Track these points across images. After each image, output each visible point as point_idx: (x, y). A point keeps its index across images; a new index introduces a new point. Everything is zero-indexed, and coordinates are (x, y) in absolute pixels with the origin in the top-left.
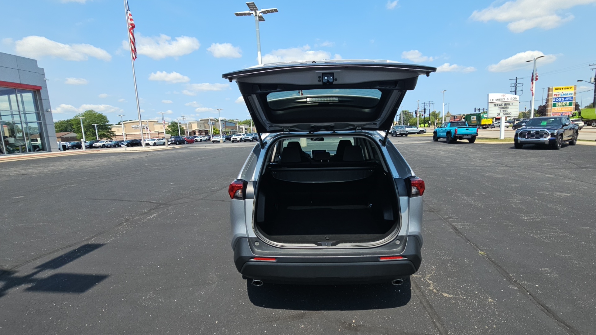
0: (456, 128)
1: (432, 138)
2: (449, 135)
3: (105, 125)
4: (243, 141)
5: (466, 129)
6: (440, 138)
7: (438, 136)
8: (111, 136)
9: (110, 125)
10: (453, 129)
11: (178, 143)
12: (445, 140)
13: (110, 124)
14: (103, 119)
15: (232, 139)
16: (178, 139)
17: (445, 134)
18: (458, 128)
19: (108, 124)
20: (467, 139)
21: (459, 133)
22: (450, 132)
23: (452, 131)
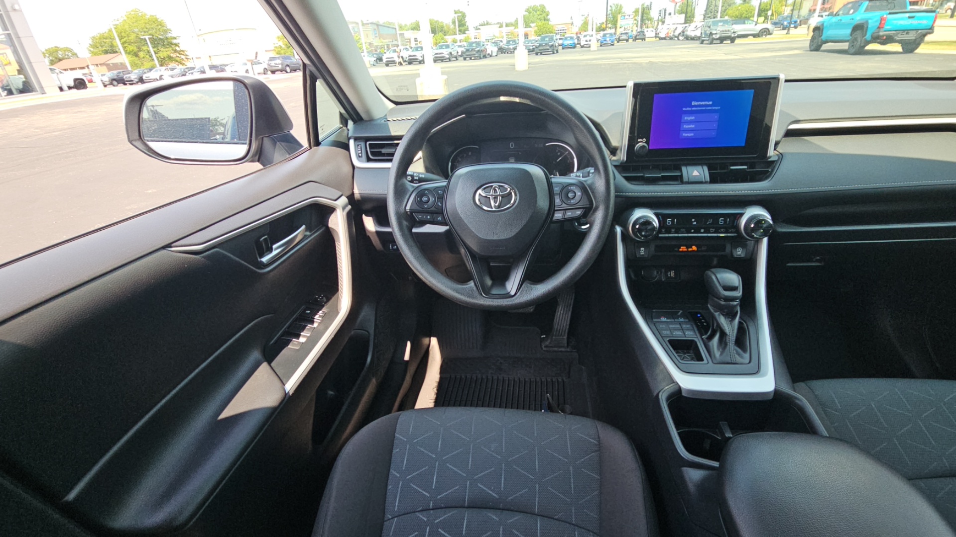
0: (884, 13)
1: (807, 44)
2: (858, 32)
3: (167, 38)
4: (406, 63)
5: (910, 17)
6: (829, 41)
7: (824, 37)
8: (183, 59)
9: (175, 38)
10: (874, 17)
11: (288, 69)
12: (845, 46)
13: (174, 35)
14: (161, 25)
16: (288, 62)
17: (849, 31)
18: (890, 13)
19: (171, 37)
20: (899, 43)
21: (887, 27)
22: (865, 26)
23: (870, 21)
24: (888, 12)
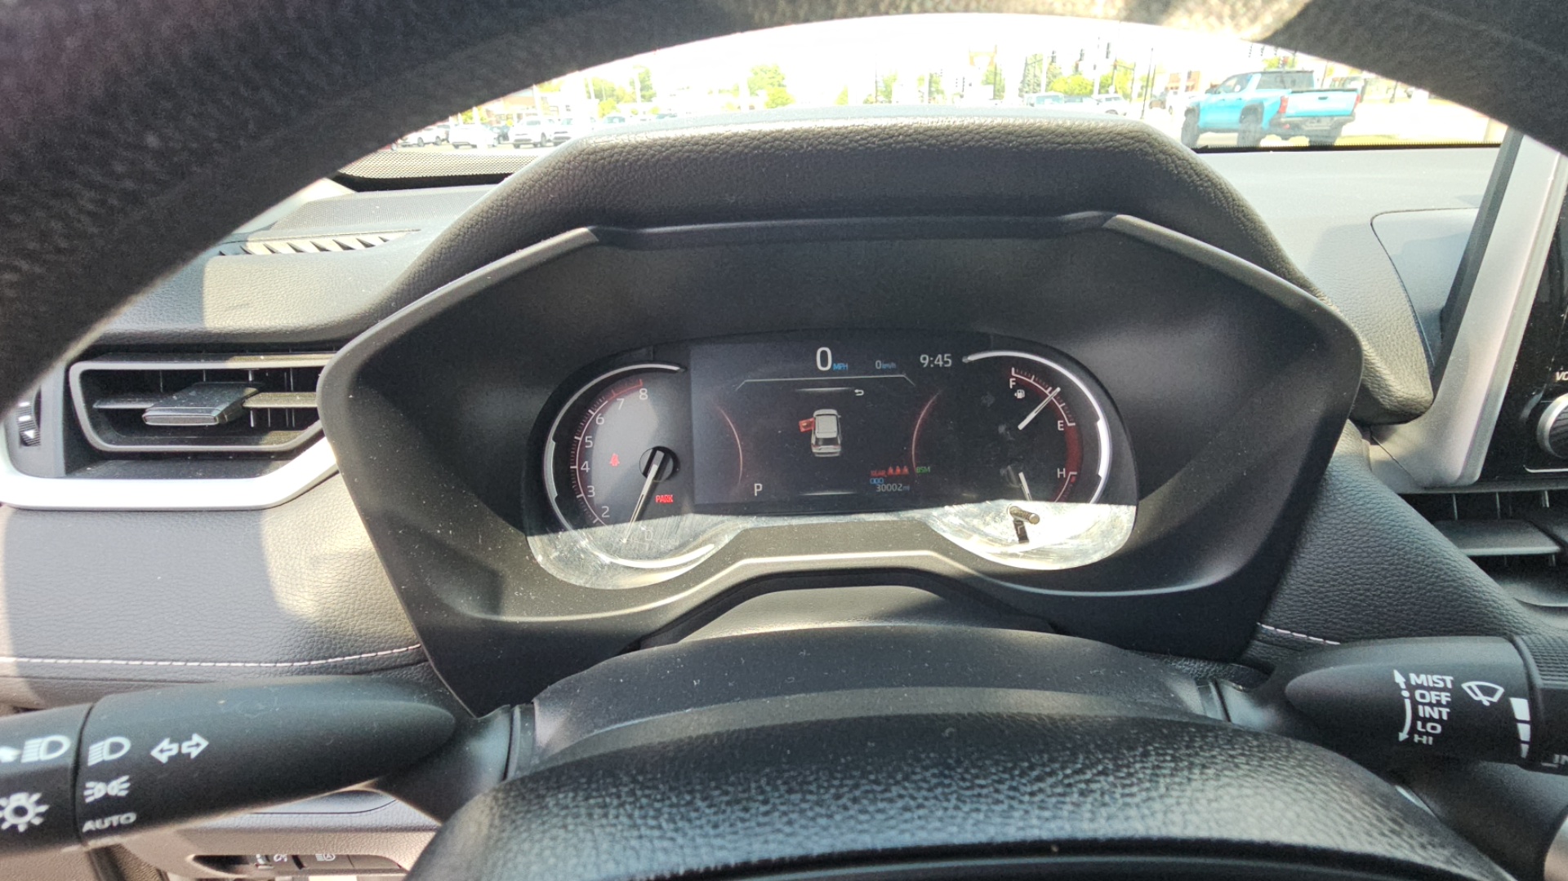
0: (1285, 93)
2: (1251, 117)
4: (551, 144)
5: (1321, 98)
6: (1205, 130)
7: (1201, 123)
10: (1271, 96)
12: (1233, 138)
15: (512, 138)
17: (1236, 116)
18: (1293, 92)
21: (1290, 111)
22: (1260, 110)
23: (1266, 104)
24: (1290, 90)
